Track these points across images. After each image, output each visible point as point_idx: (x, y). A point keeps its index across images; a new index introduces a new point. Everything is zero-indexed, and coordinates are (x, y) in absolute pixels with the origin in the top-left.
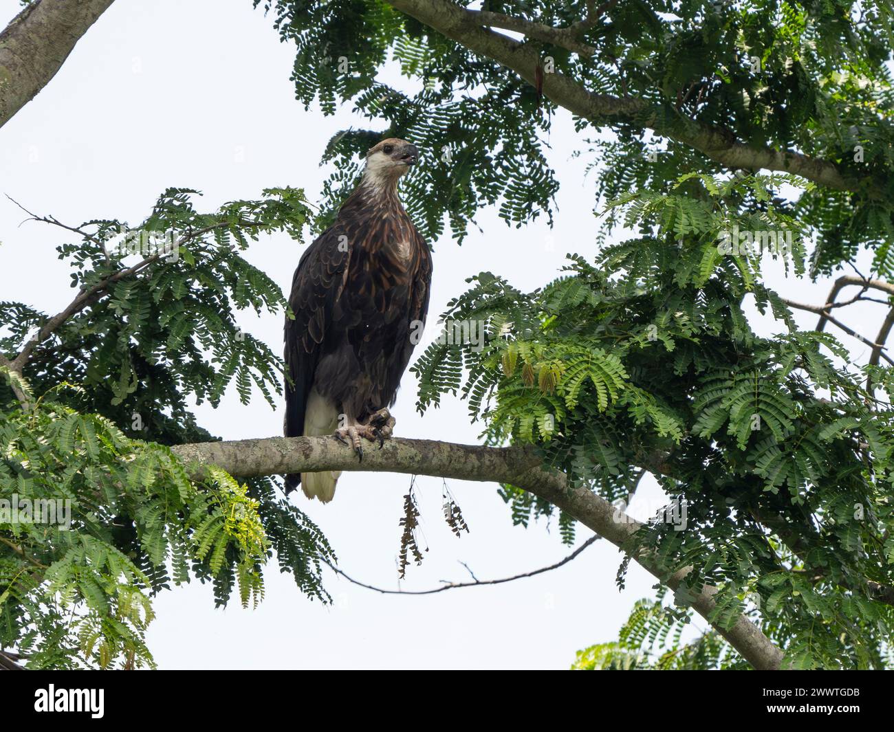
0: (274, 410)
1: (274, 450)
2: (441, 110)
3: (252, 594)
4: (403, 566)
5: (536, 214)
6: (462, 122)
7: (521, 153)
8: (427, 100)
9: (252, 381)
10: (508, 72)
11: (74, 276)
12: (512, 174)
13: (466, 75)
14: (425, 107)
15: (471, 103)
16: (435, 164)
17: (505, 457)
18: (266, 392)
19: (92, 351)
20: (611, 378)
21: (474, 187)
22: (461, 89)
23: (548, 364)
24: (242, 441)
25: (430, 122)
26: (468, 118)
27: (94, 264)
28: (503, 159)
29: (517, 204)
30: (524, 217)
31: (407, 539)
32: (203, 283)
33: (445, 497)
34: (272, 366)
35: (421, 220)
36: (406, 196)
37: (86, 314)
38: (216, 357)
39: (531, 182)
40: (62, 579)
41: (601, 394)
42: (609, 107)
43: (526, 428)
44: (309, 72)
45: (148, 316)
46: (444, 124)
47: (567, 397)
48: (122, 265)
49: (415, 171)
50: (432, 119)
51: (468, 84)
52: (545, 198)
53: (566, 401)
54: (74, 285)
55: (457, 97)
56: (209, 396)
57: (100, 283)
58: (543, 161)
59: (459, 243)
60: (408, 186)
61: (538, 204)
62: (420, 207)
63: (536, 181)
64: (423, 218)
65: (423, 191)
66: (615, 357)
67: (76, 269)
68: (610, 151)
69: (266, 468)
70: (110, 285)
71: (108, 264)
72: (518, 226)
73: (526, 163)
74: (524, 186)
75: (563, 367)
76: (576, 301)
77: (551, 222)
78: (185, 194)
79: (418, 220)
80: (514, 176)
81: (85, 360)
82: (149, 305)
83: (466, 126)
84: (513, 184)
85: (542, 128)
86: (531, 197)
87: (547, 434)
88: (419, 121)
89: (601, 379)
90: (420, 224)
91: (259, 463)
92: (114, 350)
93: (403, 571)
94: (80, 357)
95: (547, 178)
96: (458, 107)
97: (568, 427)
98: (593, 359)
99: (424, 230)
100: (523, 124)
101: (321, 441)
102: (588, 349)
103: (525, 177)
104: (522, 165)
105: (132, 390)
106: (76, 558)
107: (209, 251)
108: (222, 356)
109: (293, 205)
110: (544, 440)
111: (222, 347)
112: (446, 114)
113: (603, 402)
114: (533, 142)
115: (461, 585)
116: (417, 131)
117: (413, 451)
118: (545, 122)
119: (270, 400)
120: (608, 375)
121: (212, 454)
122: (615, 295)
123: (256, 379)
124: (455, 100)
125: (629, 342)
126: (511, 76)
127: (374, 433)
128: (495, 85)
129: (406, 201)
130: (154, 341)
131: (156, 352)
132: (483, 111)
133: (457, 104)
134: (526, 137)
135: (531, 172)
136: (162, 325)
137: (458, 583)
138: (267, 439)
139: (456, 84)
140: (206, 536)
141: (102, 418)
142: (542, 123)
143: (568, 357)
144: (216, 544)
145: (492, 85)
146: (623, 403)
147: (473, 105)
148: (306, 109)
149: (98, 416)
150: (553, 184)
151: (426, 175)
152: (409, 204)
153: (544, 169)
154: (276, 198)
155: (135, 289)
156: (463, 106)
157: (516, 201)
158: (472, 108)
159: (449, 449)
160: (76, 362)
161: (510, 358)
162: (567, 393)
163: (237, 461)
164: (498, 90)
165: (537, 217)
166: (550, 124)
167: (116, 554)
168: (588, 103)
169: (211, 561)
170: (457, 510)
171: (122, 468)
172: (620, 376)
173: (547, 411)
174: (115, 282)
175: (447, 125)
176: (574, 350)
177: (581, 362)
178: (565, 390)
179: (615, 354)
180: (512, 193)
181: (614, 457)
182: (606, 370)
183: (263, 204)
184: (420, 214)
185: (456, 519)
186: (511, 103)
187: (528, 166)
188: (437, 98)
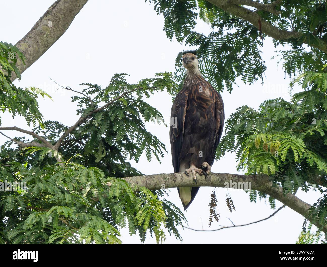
0: (161, 164)
1: (162, 179)
2: (219, 39)
3: (160, 238)
4: (210, 222)
5: (257, 79)
6: (227, 43)
7: (251, 55)
8: (213, 36)
9: (152, 152)
10: (245, 22)
11: (78, 110)
12: (248, 63)
13: (228, 24)
14: (212, 38)
15: (231, 35)
16: (217, 61)
17: (254, 179)
18: (157, 157)
19: (86, 141)
20: (299, 148)
21: (234, 69)
22: (226, 30)
23: (273, 143)
24: (149, 176)
25: (214, 44)
26: (229, 42)
27: (87, 105)
28: (244, 57)
29: (250, 75)
30: (252, 81)
31: (212, 211)
32: (131, 112)
33: (227, 195)
34: (159, 145)
35: (214, 84)
36: (207, 75)
37: (83, 126)
38: (137, 142)
39: (255, 67)
40: (85, 234)
41: (295, 155)
42: (287, 35)
43: (265, 169)
44: (170, 26)
45: (109, 127)
46: (220, 45)
47: (282, 156)
48: (98, 106)
49: (210, 65)
50: (215, 43)
51: (229, 28)
52: (261, 73)
53: (282, 158)
54: (78, 114)
55: (225, 33)
56: (134, 158)
57: (89, 114)
58: (260, 58)
59: (230, 92)
60: (208, 71)
61: (258, 75)
62: (213, 79)
63: (257, 66)
64: (215, 83)
65: (214, 72)
66: (300, 139)
67: (79, 108)
68: (286, 54)
69: (159, 186)
70: (93, 114)
71: (92, 105)
72: (250, 84)
73: (253, 59)
74: (252, 68)
75: (280, 144)
76: (284, 116)
77: (263, 83)
78: (123, 76)
79: (213, 84)
80: (248, 64)
81: (83, 144)
82: (109, 122)
83: (229, 45)
84: (248, 67)
85: (260, 45)
86: (255, 73)
87: (273, 171)
88: (210, 44)
89: (295, 149)
90: (214, 86)
91: (156, 184)
92: (96, 140)
93: (210, 224)
94: (81, 143)
95: (262, 65)
96: (225, 37)
97: (282, 168)
98: (291, 140)
99: (216, 88)
100: (252, 44)
101: (180, 175)
102: (289, 136)
103: (253, 65)
104: (251, 60)
105: (104, 156)
106: (90, 225)
107: (133, 99)
108: (139, 142)
109: (168, 80)
110: (272, 174)
111: (139, 139)
112: (221, 41)
113: (296, 158)
114: (256, 51)
115: (228, 227)
116: (210, 48)
117: (217, 178)
118: (261, 42)
119: (159, 160)
120: (298, 147)
121: (137, 181)
122: (297, 113)
123: (153, 151)
124: (224, 35)
125: (305, 132)
126: (247, 24)
127: (202, 172)
128: (240, 27)
129: (208, 77)
130: (111, 136)
131: (113, 141)
132: (235, 39)
133: (225, 36)
134: (254, 49)
135: (255, 62)
136: (114, 130)
137: (227, 227)
138: (159, 175)
139: (224, 28)
140: (141, 215)
141: (97, 169)
142: (260, 43)
143: (281, 140)
144: (146, 219)
145: (239, 28)
146: (304, 158)
147: (232, 36)
148: (171, 41)
149: (96, 168)
150: (264, 67)
151: (214, 66)
152: (209, 78)
153: (261, 61)
154: (161, 77)
155: (103, 115)
156: (227, 37)
157: (249, 74)
158: (231, 37)
159: (232, 177)
160: (79, 145)
161: (258, 141)
162: (282, 154)
163: (147, 184)
164: (241, 30)
165: (257, 81)
166: (263, 43)
167: (106, 223)
168: (278, 34)
169: (144, 225)
170: (231, 201)
171: (106, 189)
172: (303, 147)
173: (273, 162)
174: (95, 113)
175: (221, 45)
176: (283, 137)
177: (287, 142)
178: (281, 153)
179: (300, 138)
180: (248, 71)
181: (301, 180)
182: (297, 144)
183: (155, 80)
184: (214, 82)
185: (231, 205)
186: (247, 35)
187: (254, 60)
188: (217, 34)
